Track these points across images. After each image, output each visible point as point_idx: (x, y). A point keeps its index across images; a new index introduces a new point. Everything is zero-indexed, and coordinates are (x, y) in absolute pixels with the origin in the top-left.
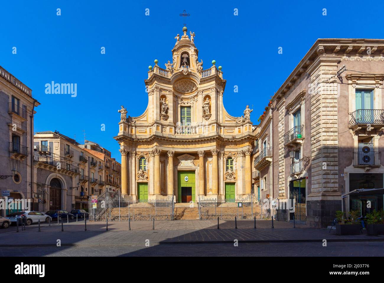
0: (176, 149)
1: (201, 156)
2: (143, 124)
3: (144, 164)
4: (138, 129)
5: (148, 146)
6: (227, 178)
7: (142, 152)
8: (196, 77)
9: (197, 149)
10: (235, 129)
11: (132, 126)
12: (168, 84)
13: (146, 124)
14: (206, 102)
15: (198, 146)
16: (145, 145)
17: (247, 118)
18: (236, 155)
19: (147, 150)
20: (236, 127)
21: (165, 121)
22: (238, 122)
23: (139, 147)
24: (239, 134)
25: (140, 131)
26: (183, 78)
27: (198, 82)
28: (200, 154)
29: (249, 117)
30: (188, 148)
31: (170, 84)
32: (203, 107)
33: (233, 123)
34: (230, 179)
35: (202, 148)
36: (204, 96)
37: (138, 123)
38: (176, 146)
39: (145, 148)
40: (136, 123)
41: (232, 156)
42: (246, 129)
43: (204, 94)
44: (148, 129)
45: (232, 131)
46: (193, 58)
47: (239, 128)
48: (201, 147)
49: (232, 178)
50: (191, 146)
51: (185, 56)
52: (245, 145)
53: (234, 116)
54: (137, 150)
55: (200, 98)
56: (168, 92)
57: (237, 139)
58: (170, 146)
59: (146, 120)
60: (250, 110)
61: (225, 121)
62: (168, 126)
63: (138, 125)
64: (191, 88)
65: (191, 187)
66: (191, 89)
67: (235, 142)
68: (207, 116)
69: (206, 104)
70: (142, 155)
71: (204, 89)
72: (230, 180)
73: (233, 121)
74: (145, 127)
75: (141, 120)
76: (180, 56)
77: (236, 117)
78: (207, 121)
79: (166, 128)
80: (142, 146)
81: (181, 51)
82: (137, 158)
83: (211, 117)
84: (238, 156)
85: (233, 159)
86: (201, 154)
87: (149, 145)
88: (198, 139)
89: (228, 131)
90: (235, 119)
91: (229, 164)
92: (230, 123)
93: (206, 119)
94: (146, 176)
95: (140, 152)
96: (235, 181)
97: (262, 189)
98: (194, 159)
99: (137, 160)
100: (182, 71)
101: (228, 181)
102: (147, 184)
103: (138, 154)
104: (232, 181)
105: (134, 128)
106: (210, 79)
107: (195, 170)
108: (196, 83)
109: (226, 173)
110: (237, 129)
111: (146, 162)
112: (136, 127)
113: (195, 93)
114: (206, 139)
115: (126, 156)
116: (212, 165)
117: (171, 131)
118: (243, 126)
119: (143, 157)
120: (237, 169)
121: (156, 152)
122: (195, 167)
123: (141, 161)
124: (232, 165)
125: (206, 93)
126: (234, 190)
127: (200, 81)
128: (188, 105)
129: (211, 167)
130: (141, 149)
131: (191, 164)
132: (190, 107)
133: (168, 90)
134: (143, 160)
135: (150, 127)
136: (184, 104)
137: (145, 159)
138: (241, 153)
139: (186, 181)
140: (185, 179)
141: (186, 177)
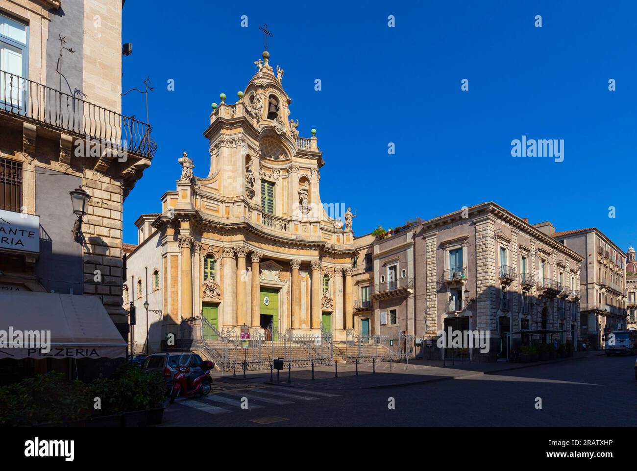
0: (264, 251)
1: (297, 269)
2: (213, 195)
5: (220, 236)
6: (324, 305)
7: (211, 246)
8: (291, 143)
9: (291, 256)
11: (197, 195)
12: (254, 139)
13: (216, 195)
14: (304, 187)
16: (216, 235)
17: (349, 225)
18: (333, 273)
19: (221, 244)
20: (334, 233)
21: (250, 201)
22: (336, 227)
23: (205, 235)
24: (338, 244)
25: (207, 207)
26: (271, 137)
27: (294, 153)
28: (295, 265)
30: (279, 251)
31: (256, 140)
32: (300, 194)
33: (331, 227)
34: (327, 306)
35: (298, 255)
36: (300, 176)
37: (204, 190)
38: (263, 245)
39: (217, 239)
41: (329, 273)
42: (348, 240)
43: (300, 173)
44: (222, 207)
45: (329, 238)
46: (284, 112)
47: (337, 236)
48: (296, 253)
49: (329, 305)
50: (282, 250)
51: (274, 101)
52: (346, 262)
54: (203, 240)
55: (296, 176)
56: (253, 151)
57: (337, 250)
58: (257, 244)
59: (217, 188)
61: (322, 221)
62: (254, 210)
63: (205, 194)
64: (276, 154)
65: (273, 315)
66: (276, 156)
67: (335, 255)
69: (304, 190)
70: (211, 251)
71: (300, 165)
72: (327, 309)
73: (330, 223)
74: (217, 201)
75: (209, 186)
79: (252, 212)
80: (211, 235)
81: (269, 92)
82: (202, 256)
84: (336, 275)
85: (330, 277)
86: (297, 265)
87: (222, 235)
88: (293, 240)
89: (325, 237)
90: (332, 221)
91: (325, 284)
92: (327, 225)
94: (218, 291)
95: (208, 246)
96: (332, 311)
97: (381, 324)
98: (281, 271)
99: (203, 259)
100: (275, 126)
101: (325, 309)
102: (216, 305)
103: (205, 248)
104: (330, 310)
105: (199, 197)
106: (311, 155)
107: (282, 288)
108: (289, 152)
109: (323, 298)
110: (334, 236)
111: (217, 265)
112: (202, 197)
113: (281, 165)
114: (307, 244)
115: (191, 249)
116: (305, 283)
117: (258, 220)
118: (343, 233)
119: (210, 256)
120: (334, 293)
121: (243, 252)
122: (282, 283)
123: (206, 261)
124: (327, 285)
125: (303, 174)
126: (330, 323)
127: (297, 153)
128: (271, 180)
129: (305, 286)
130: (210, 240)
131: (276, 278)
132: (273, 184)
133: (253, 149)
134: (209, 260)
135: (227, 205)
136: (265, 175)
137: (212, 260)
138: (340, 271)
139: (267, 304)
140: (265, 301)
141: (266, 298)
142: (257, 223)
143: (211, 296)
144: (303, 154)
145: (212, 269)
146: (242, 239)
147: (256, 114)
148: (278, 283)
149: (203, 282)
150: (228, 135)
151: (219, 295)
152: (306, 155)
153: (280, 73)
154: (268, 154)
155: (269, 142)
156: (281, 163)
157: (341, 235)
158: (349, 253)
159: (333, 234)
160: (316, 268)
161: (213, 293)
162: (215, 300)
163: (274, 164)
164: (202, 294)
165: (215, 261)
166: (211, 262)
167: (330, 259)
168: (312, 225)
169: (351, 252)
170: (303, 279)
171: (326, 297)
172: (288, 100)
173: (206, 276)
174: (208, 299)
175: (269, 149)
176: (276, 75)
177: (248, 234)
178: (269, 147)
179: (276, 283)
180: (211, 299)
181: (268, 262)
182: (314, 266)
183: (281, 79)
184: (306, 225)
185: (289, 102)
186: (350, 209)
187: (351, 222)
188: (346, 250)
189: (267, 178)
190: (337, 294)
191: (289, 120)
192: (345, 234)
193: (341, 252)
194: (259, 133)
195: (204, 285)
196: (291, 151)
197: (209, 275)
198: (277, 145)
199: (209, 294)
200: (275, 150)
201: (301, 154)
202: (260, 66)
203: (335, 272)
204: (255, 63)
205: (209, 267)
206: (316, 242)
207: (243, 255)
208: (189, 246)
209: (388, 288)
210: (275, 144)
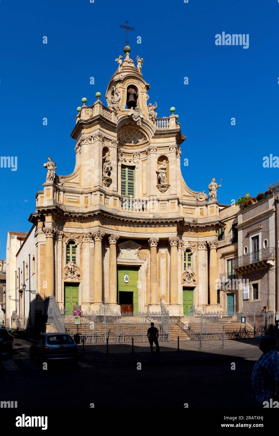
0: (121, 232)
1: (154, 245)
2: (74, 189)
3: (73, 253)
4: (68, 196)
5: (80, 224)
6: (185, 280)
7: (72, 233)
8: (149, 126)
9: (149, 234)
10: (195, 209)
11: (60, 191)
13: (78, 189)
14: (162, 166)
15: (150, 229)
16: (77, 223)
17: (213, 196)
18: (196, 247)
19: (80, 231)
20: (197, 206)
21: (107, 188)
22: (199, 200)
23: (67, 224)
24: (201, 217)
25: (70, 200)
26: (129, 124)
27: (151, 134)
28: (152, 243)
29: (216, 195)
30: (136, 231)
31: (113, 132)
32: (158, 173)
33: (193, 201)
34: (189, 281)
35: (156, 233)
36: (158, 156)
37: (67, 186)
38: (120, 228)
39: (77, 227)
40: (64, 185)
41: (191, 247)
42: (212, 212)
43: (159, 153)
44: (82, 197)
45: (191, 212)
46: (143, 97)
47: (201, 209)
48: (154, 232)
49: (192, 280)
50: (140, 229)
51: (132, 91)
52: (210, 235)
53: (194, 190)
54: (65, 229)
55: (154, 157)
56: (110, 142)
57: (200, 224)
58: (113, 227)
59: (78, 182)
60: (217, 185)
61: (183, 196)
62: (111, 196)
63: (67, 189)
65: (133, 292)
67: (197, 228)
68: (163, 187)
69: (162, 169)
70: (72, 238)
71: (159, 145)
72: (189, 284)
73: (192, 197)
74: (78, 193)
75: (71, 181)
76: (126, 90)
77: (196, 192)
78: (162, 194)
79: (109, 198)
80: (72, 224)
81: (128, 84)
82: (64, 243)
83: (169, 189)
84: (199, 249)
85: (192, 252)
86: (154, 242)
87: (82, 222)
88: (150, 219)
89: (187, 212)
90: (195, 194)
91: (187, 259)
92: (190, 199)
93: (161, 191)
94: (77, 272)
95: (70, 233)
96: (194, 286)
97: (244, 299)
98: (140, 249)
99: (65, 246)
100: (132, 114)
101: (186, 285)
102: (77, 285)
103: (67, 236)
104: (192, 285)
105: (61, 193)
106: (169, 133)
107: (141, 266)
108: (148, 134)
109: (184, 273)
110: (198, 209)
111: (78, 249)
112: (64, 192)
113: (141, 148)
114: (164, 221)
115: (53, 239)
116: (165, 260)
117: (115, 204)
118: (207, 206)
119: (71, 242)
120: (197, 267)
121: (99, 236)
122: (141, 261)
123: (68, 247)
124: (189, 260)
125: (161, 153)
126: (193, 298)
127: (155, 134)
128: (132, 164)
129: (164, 262)
130: (71, 228)
131: (135, 257)
132: (133, 168)
133: (111, 140)
134: (71, 246)
135: (86, 195)
136: (125, 161)
137: (74, 245)
138: (203, 244)
139: (127, 282)
140: (125, 279)
141: (126, 276)
142: (114, 208)
143: (72, 277)
144: (161, 134)
145: (74, 253)
146: (98, 224)
147: (113, 108)
148: (137, 261)
149: (65, 265)
150: (88, 133)
151: (79, 276)
152: (164, 134)
153: (140, 62)
154: (128, 141)
155: (128, 130)
156: (140, 147)
157: (205, 207)
158: (212, 225)
159: (196, 208)
160: (174, 244)
161: (74, 274)
162: (75, 280)
163: (135, 149)
164: (64, 276)
165: (76, 246)
166: (73, 247)
167: (192, 233)
168: (170, 201)
169: (214, 224)
170: (162, 256)
171: (188, 273)
172: (146, 86)
173: (68, 260)
174: (69, 280)
175: (129, 136)
176: (136, 65)
177: (103, 219)
178: (129, 134)
179: (135, 261)
180: (72, 279)
181: (126, 242)
182: (172, 242)
183: (141, 67)
184: (164, 202)
185: (147, 87)
186: (214, 179)
187: (215, 193)
188: (209, 223)
189: (127, 164)
190: (200, 269)
191: (148, 104)
192: (208, 206)
193: (204, 226)
194: (116, 125)
195: (66, 268)
196: (149, 134)
197: (71, 259)
198: (136, 131)
199: (70, 275)
200: (134, 136)
201: (158, 134)
202: (120, 61)
203: (198, 246)
204: (116, 60)
205: (71, 251)
206: (173, 219)
207: (99, 239)
208: (51, 236)
209: (251, 260)
210: (134, 131)
